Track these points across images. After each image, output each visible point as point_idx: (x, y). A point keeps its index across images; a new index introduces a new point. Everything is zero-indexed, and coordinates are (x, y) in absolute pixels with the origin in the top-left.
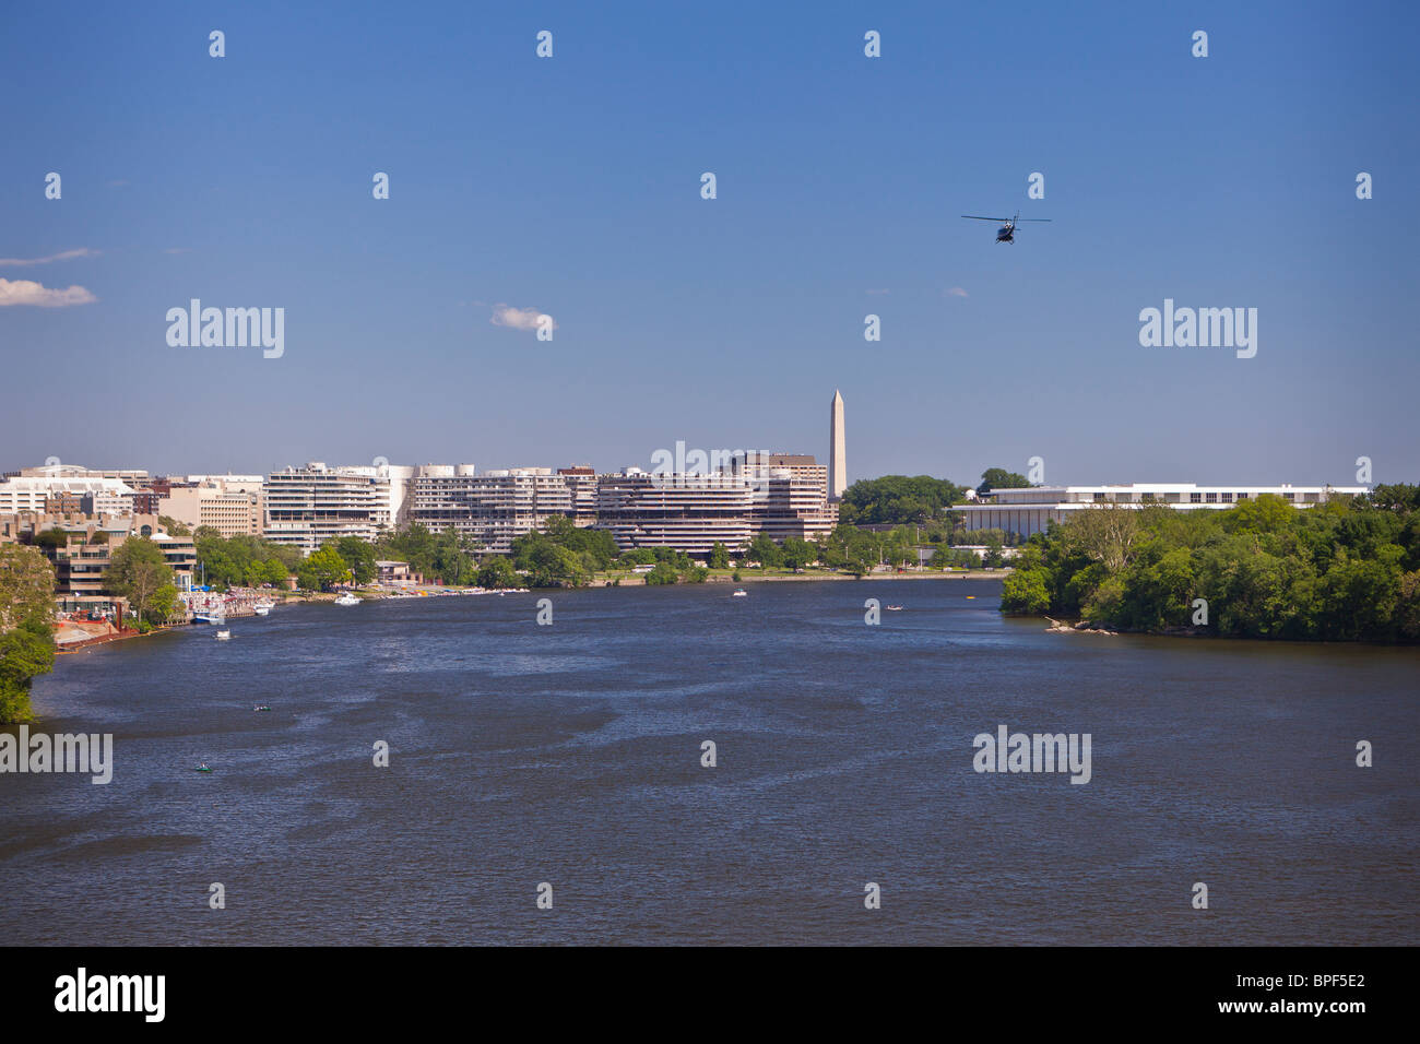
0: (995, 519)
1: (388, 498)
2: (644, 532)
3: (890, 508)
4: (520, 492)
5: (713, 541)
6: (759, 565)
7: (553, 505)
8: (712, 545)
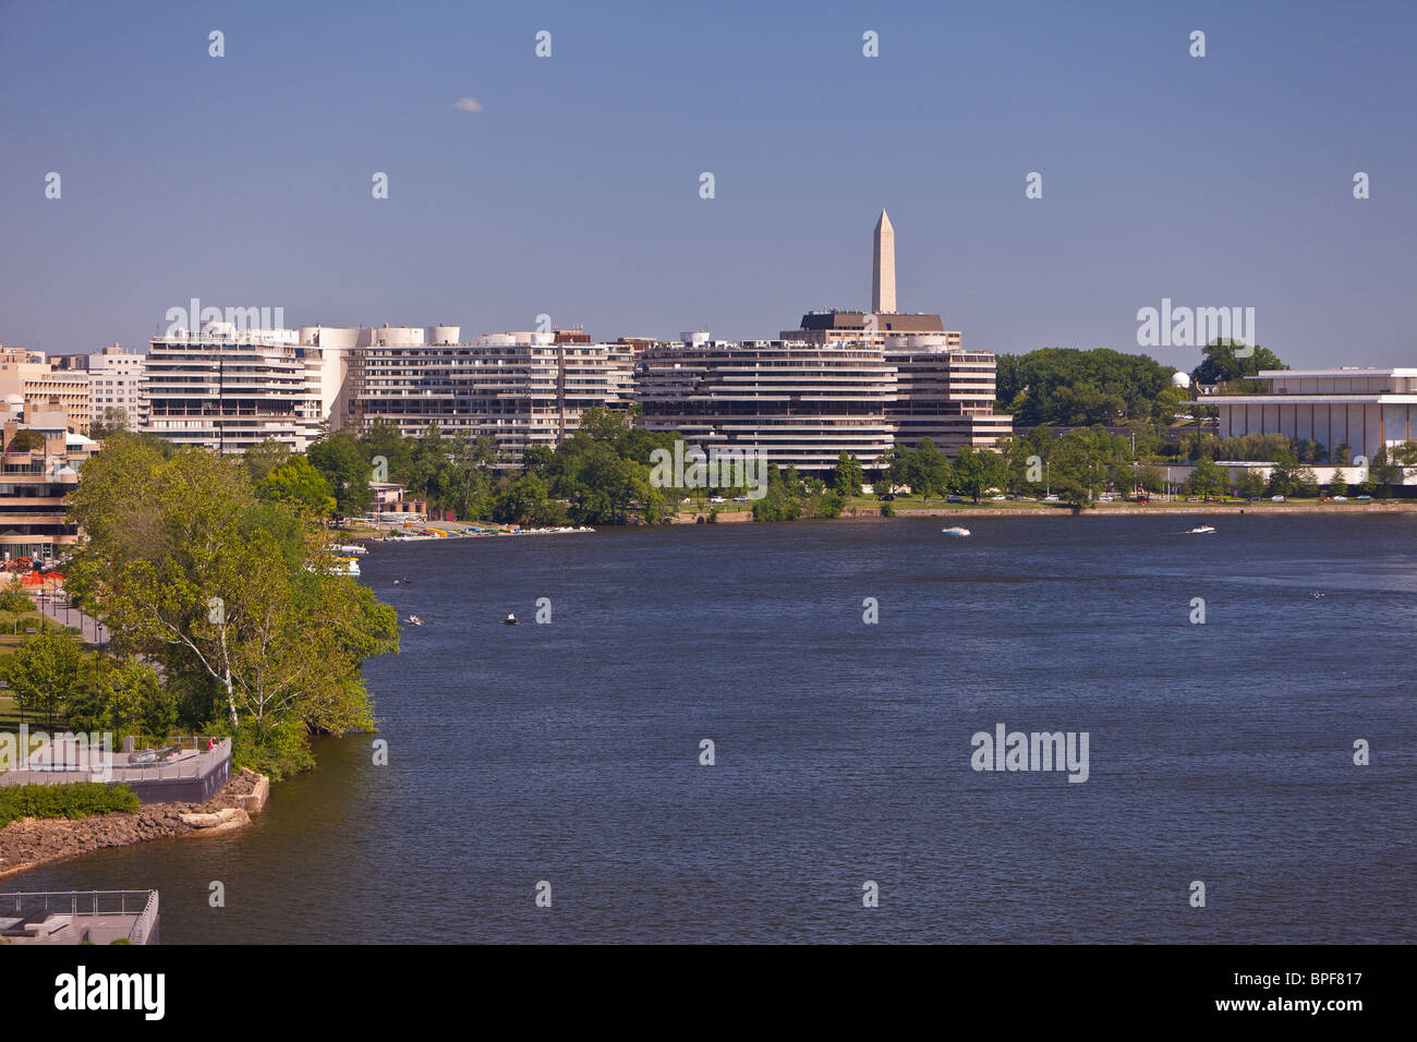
0: (1271, 419)
1: (318, 379)
2: (725, 437)
3: (1056, 400)
4: (538, 371)
5: (834, 452)
6: (908, 490)
7: (588, 392)
8: (836, 457)
